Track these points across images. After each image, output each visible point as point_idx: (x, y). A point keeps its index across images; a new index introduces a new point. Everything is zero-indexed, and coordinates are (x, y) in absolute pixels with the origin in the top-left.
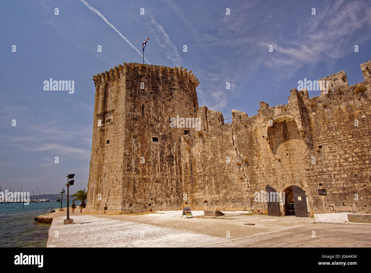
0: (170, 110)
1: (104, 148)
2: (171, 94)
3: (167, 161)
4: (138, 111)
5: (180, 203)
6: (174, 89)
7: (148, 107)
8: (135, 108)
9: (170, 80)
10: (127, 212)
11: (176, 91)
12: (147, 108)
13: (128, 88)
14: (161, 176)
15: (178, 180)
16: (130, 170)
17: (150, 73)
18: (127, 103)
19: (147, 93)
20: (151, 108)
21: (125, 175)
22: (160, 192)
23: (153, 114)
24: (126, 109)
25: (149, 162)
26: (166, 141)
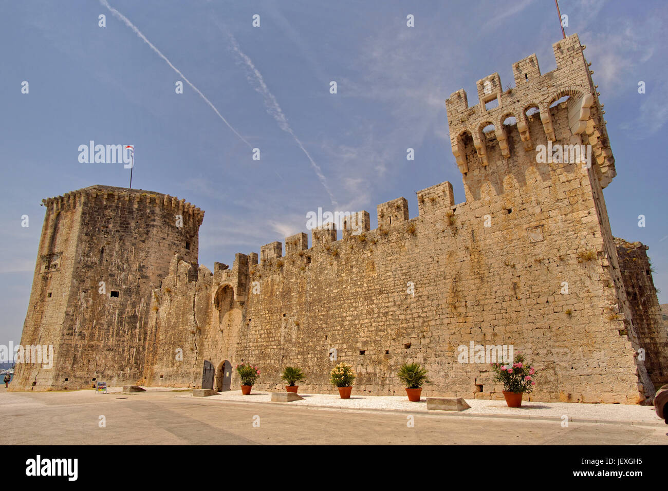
0: (143, 254)
1: (44, 303)
2: (147, 233)
3: (128, 323)
4: (95, 256)
5: (138, 378)
6: (153, 226)
7: (110, 250)
8: (90, 252)
9: (149, 213)
10: (60, 388)
11: (155, 229)
12: (108, 251)
13: (84, 224)
14: (116, 343)
15: (139, 348)
16: (72, 334)
17: (120, 204)
18: (80, 245)
19: (111, 231)
20: (115, 253)
21: (63, 341)
22: (112, 363)
23: (116, 259)
24: (76, 253)
25: (102, 324)
26: (131, 296)
